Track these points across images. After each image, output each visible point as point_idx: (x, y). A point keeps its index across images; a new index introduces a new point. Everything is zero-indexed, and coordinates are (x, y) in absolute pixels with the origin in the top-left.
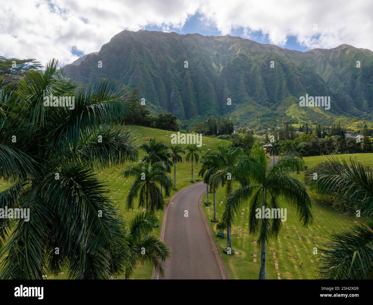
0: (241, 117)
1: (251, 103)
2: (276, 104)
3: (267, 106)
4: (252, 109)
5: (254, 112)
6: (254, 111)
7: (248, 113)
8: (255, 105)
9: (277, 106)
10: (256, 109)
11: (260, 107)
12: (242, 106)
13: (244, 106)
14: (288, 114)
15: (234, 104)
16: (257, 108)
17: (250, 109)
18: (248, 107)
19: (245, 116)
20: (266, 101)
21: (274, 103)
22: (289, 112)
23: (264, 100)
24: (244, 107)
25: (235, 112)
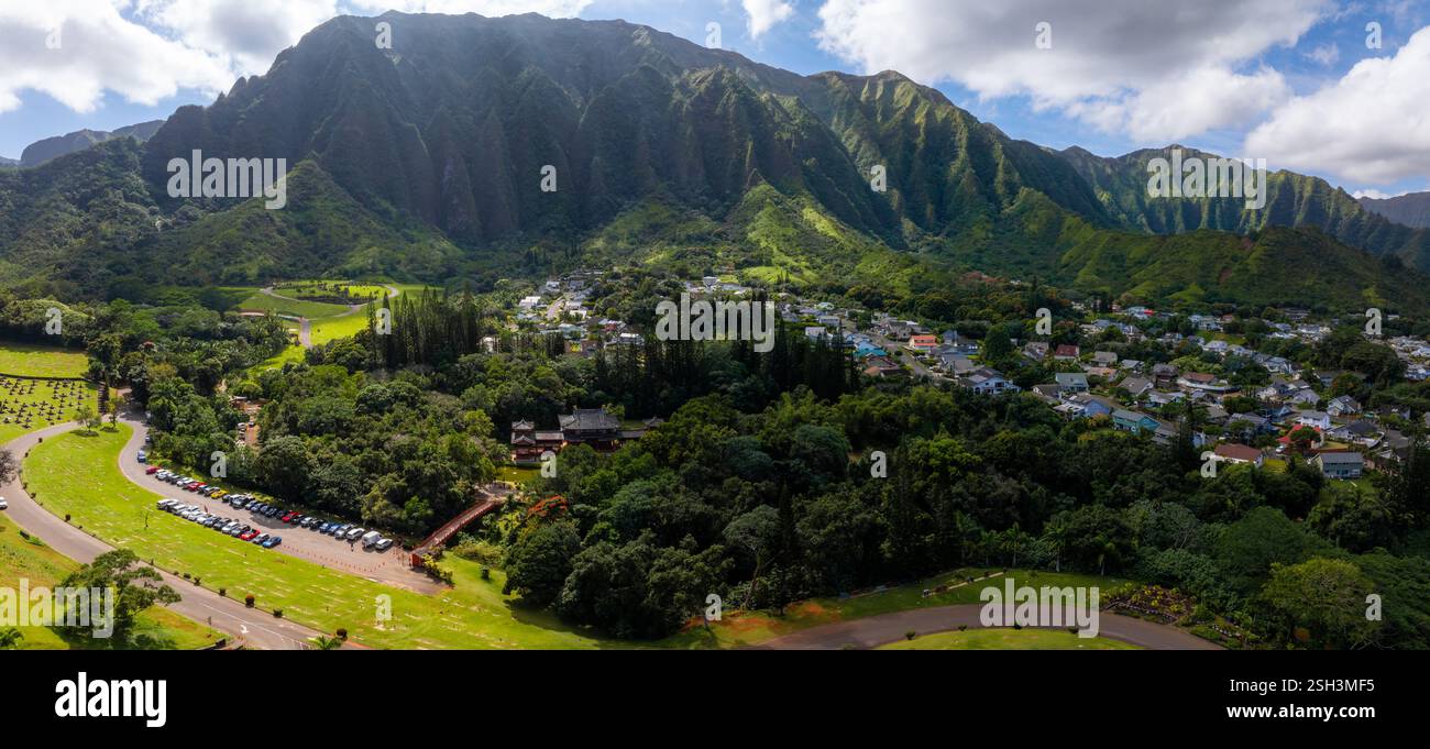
0: (632, 239)
1: (661, 199)
2: (726, 203)
3: (702, 208)
4: (662, 216)
5: (666, 225)
6: (668, 221)
7: (651, 226)
8: (671, 205)
9: (728, 208)
10: (673, 216)
11: (685, 210)
12: (636, 207)
13: (643, 207)
14: (752, 236)
15: (619, 200)
16: (677, 213)
17: (656, 214)
18: (653, 209)
19: (640, 237)
20: (701, 194)
21: (723, 199)
22: (754, 229)
23: (698, 191)
24: (641, 210)
25: (617, 224)
